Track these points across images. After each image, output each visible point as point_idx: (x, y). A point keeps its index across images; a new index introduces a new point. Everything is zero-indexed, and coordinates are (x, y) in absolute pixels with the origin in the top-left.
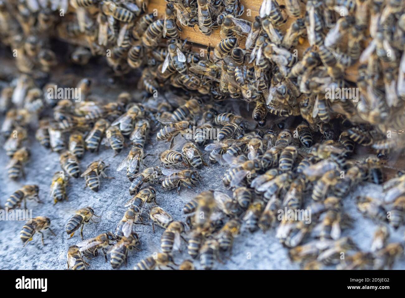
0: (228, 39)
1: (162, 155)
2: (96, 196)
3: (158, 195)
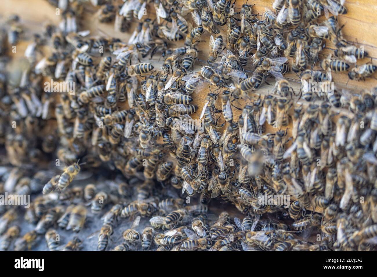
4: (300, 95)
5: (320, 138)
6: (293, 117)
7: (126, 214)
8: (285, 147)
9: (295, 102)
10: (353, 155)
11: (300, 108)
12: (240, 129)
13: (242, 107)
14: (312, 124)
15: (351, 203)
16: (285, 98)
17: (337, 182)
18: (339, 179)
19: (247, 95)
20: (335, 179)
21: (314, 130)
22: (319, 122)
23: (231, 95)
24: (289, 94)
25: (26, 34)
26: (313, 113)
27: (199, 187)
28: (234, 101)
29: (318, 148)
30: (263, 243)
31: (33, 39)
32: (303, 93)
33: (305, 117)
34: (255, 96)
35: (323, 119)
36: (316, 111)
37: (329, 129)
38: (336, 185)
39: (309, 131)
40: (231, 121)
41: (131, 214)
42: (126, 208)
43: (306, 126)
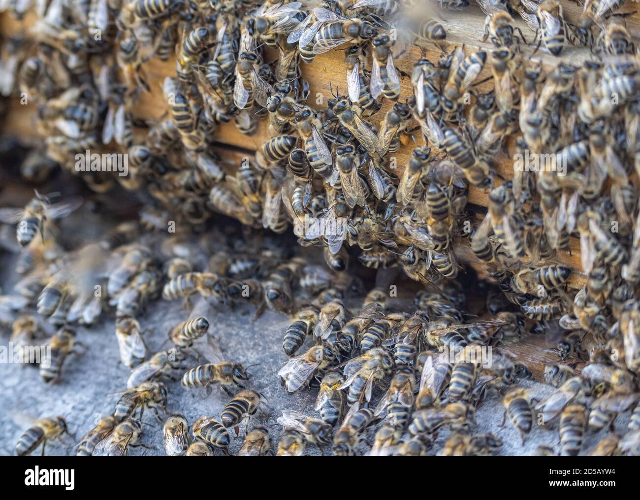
0: (282, 138)
1: (175, 332)
2: (67, 401)
3: (170, 399)
4: (537, 42)
6: (521, 89)
7: (171, 293)
9: (526, 58)
11: (538, 70)
14: (563, 104)
16: (505, 49)
24: (515, 42)
26: (566, 81)
33: (548, 90)
41: (182, 294)
42: (172, 283)
43: (549, 108)
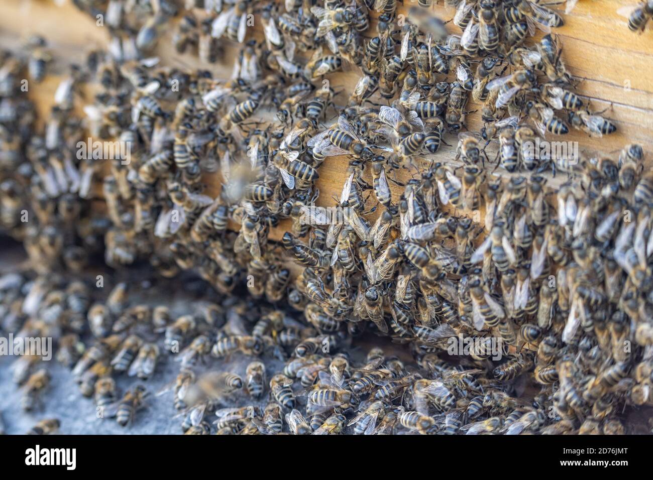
4: (497, 161)
5: (529, 230)
6: (486, 197)
7: (219, 353)
8: (474, 245)
9: (489, 173)
10: (583, 256)
11: (498, 182)
12: (402, 215)
13: (404, 181)
14: (517, 208)
15: (581, 332)
16: (473, 166)
17: (557, 300)
18: (561, 296)
19: (413, 162)
20: (555, 296)
21: (520, 218)
22: (528, 204)
23: (387, 163)
24: (480, 160)
25: (58, 65)
26: (519, 190)
27: (337, 310)
28: (392, 172)
29: (527, 245)
30: (439, 400)
31: (68, 72)
32: (502, 159)
33: (505, 198)
34: (425, 164)
35: (535, 200)
36: (522, 188)
37: (544, 215)
38: (556, 304)
39: (511, 219)
40: (388, 204)
41: (228, 353)
42: (219, 344)
43: (506, 211)
